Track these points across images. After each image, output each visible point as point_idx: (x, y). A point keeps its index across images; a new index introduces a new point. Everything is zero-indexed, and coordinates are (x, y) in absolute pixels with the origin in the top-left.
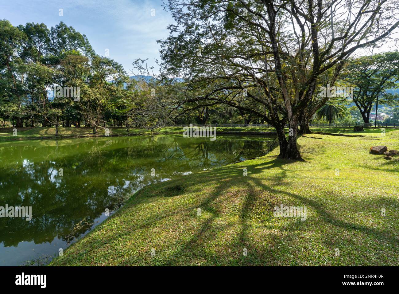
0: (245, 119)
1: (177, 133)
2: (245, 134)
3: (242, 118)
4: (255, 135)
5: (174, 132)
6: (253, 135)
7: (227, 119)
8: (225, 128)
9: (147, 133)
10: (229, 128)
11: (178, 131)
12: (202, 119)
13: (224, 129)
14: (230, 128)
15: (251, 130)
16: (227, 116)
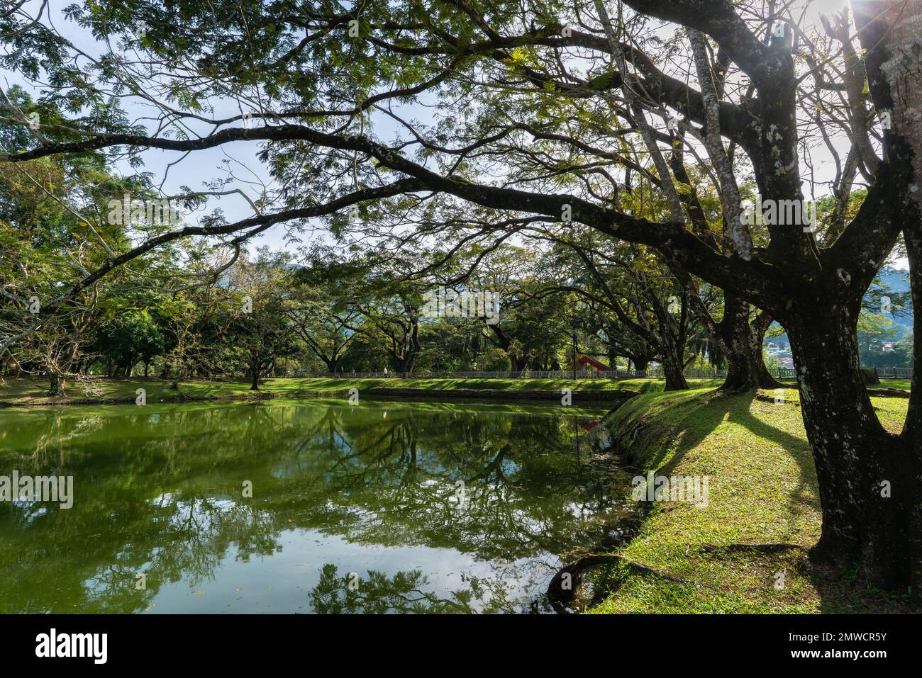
0: (512, 357)
1: (327, 395)
2: (514, 397)
3: (505, 354)
4: (542, 398)
5: (323, 390)
6: (535, 399)
7: (467, 360)
8: (460, 381)
9: (238, 393)
10: (470, 381)
11: (333, 389)
12: (402, 357)
13: (458, 385)
14: (474, 380)
15: (529, 385)
16: (467, 352)
